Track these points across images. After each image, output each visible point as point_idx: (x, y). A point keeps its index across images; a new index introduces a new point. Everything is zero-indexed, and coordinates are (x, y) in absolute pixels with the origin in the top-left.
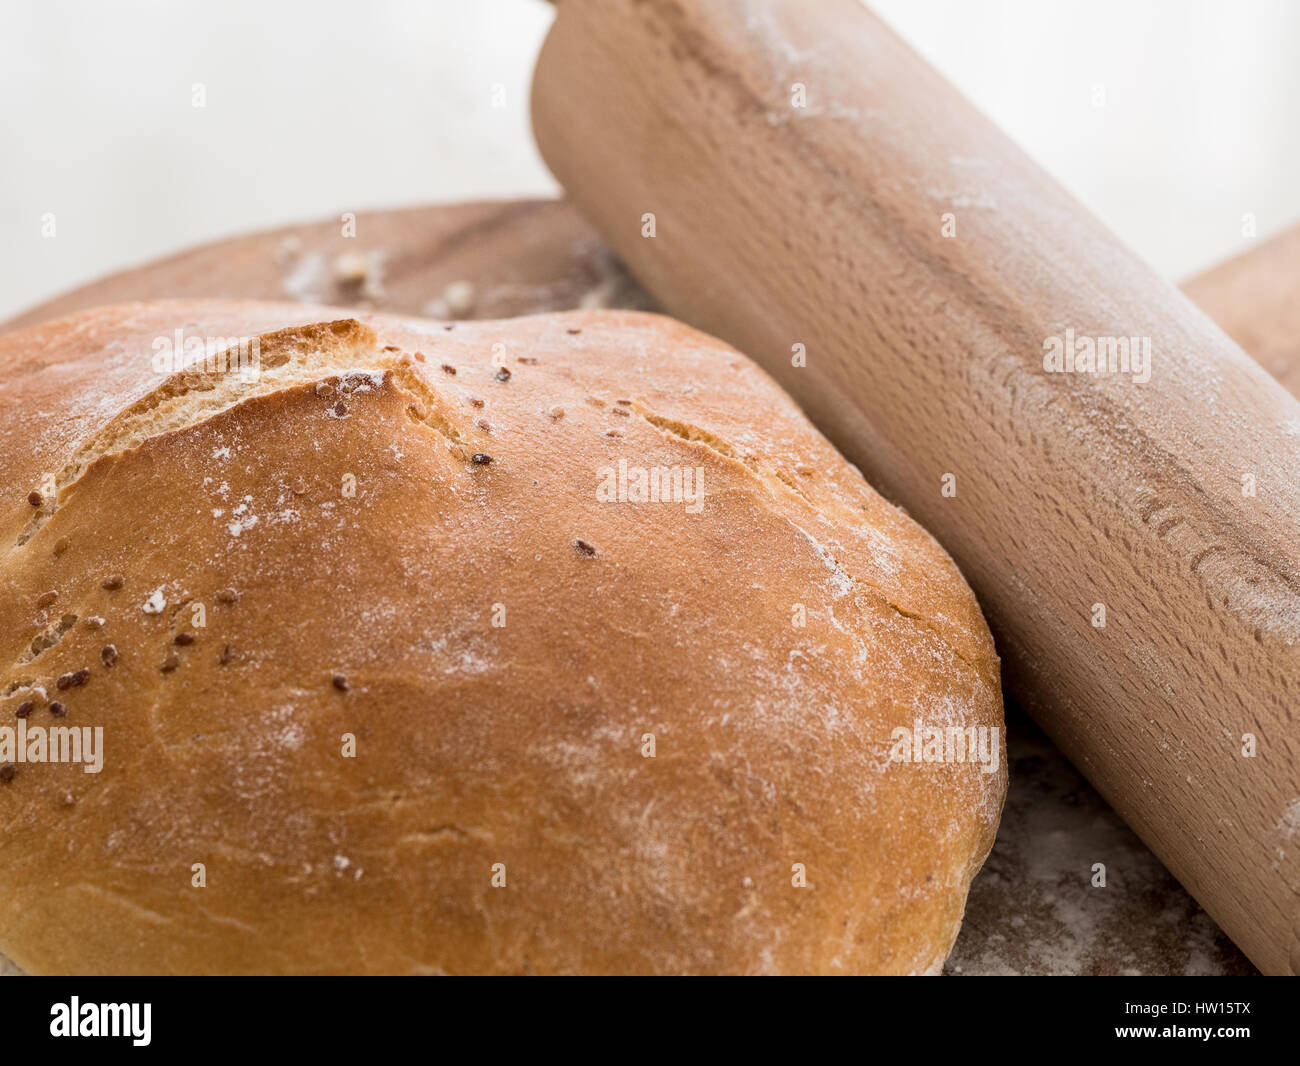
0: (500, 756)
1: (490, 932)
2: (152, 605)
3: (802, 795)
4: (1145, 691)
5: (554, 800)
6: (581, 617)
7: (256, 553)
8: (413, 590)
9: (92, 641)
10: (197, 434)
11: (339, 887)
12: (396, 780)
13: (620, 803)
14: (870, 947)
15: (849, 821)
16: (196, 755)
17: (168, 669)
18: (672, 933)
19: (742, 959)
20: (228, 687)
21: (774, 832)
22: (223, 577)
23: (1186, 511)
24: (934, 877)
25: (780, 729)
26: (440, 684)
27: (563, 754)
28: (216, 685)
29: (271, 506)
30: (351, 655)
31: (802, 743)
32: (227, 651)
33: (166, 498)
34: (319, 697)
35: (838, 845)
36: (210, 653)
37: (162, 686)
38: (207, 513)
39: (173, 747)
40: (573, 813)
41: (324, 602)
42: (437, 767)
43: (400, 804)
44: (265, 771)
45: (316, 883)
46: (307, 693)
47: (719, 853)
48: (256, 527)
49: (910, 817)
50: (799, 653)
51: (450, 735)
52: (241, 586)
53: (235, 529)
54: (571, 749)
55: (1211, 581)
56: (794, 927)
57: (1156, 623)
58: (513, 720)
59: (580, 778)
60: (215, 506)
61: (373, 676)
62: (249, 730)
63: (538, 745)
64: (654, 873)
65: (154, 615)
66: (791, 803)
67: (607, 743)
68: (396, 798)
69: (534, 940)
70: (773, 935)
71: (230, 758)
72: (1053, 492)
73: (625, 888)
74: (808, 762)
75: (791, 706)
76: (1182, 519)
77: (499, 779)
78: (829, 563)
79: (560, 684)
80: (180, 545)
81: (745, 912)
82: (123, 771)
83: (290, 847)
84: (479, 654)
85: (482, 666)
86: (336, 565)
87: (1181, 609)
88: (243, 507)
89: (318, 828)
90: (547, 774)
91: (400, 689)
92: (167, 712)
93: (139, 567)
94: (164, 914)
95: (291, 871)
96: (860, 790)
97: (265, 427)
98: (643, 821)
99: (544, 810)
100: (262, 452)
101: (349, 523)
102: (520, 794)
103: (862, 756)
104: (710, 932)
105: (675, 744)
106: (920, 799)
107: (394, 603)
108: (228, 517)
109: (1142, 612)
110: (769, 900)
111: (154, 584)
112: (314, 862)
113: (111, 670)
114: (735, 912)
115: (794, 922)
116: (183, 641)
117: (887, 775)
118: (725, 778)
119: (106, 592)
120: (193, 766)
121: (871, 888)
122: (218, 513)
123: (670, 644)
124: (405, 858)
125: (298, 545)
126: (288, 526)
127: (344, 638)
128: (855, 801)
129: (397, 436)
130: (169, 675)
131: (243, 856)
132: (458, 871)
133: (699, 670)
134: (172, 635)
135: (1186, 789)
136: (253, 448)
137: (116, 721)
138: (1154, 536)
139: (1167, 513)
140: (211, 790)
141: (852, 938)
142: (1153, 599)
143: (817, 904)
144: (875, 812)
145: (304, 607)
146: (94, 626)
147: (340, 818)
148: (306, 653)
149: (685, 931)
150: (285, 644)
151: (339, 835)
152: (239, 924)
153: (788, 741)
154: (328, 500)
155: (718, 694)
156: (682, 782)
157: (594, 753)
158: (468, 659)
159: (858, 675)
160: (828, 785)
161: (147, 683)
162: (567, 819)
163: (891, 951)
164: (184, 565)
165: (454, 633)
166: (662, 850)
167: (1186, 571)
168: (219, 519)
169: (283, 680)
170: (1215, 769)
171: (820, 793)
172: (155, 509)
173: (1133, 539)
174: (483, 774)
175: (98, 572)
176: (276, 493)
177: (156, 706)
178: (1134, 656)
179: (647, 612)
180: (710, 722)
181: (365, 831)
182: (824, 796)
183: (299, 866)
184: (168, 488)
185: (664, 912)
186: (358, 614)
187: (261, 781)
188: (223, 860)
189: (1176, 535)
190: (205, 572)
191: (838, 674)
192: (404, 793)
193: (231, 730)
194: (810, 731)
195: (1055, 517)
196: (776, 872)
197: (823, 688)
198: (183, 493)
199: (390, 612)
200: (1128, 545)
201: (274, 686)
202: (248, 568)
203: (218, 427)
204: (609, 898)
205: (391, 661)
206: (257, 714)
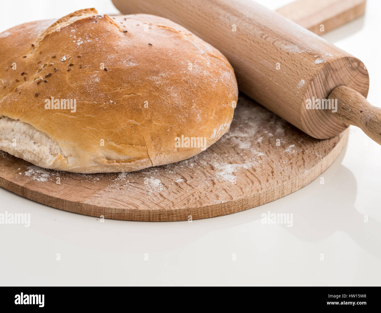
0: (141, 80)
1: (143, 112)
2: (63, 59)
3: (201, 86)
4: (265, 69)
5: (153, 87)
6: (152, 56)
7: (84, 48)
8: (117, 52)
9: (51, 67)
10: (67, 27)
11: (111, 106)
12: (120, 85)
13: (166, 87)
14: (218, 115)
15: (211, 91)
16: (78, 85)
17: (69, 71)
18: (179, 111)
19: (194, 116)
20: (82, 72)
21: (197, 92)
22: (77, 53)
23: (270, 34)
24: (228, 103)
25: (195, 74)
26: (126, 68)
27: (153, 79)
28: (79, 72)
29: (85, 39)
30: (107, 64)
31: (200, 76)
32: (81, 66)
33: (63, 40)
34: (102, 72)
35: (210, 95)
36: (77, 67)
37: (68, 74)
38: (72, 41)
39: (72, 85)
40: (157, 89)
41: (99, 55)
42: (128, 82)
43: (122, 90)
44: (93, 86)
45: (106, 106)
46: (99, 72)
47: (187, 96)
48: (83, 43)
49: (223, 91)
50: (197, 62)
51: (130, 77)
52: (82, 54)
53: (79, 44)
54: (155, 78)
55: (277, 46)
56: (203, 110)
57: (266, 56)
58: (142, 73)
59: (158, 83)
60: (73, 40)
61: (112, 68)
62: (88, 79)
63: (148, 77)
64: (175, 99)
65: (64, 61)
66: (200, 87)
67: (162, 77)
68: (121, 89)
69: (152, 113)
70: (199, 112)
71: (85, 85)
72: (241, 36)
73: (169, 102)
74: (202, 80)
75: (197, 70)
76: (269, 36)
77: (141, 84)
78: (199, 48)
79: (151, 67)
80: (67, 48)
81: (193, 107)
82: (62, 90)
83: (100, 100)
84: (133, 62)
85: (134, 65)
86: (101, 49)
87: (271, 52)
88: (79, 40)
89: (105, 96)
90: (151, 83)
91: (118, 69)
92: (70, 79)
93: (59, 53)
94: (75, 116)
95: (101, 104)
96: (212, 85)
97: (81, 26)
98: (171, 90)
99: (151, 89)
100: (81, 30)
101: (102, 41)
102: (146, 86)
103: (212, 79)
104: (187, 111)
105: (175, 76)
106: (224, 88)
107: (114, 55)
108: (77, 42)
109: (263, 54)
110: (198, 105)
111: (63, 56)
112: (105, 102)
113: (57, 72)
114: (191, 107)
115: (203, 109)
116: (71, 65)
117: (217, 83)
118: (187, 82)
119: (53, 58)
120: (77, 87)
121: (217, 103)
122: (74, 41)
123: (171, 60)
124: (124, 100)
125: (93, 46)
126: (89, 43)
127: (105, 61)
128: (212, 87)
129: (108, 26)
130: (69, 72)
131: (91, 103)
132: (135, 101)
133: (178, 64)
134: (69, 64)
135: (276, 86)
136: (80, 29)
137: (59, 81)
138: (264, 40)
139: (266, 35)
140: (82, 91)
141: (214, 113)
142: (265, 51)
143: (207, 106)
144: (216, 89)
145: (96, 56)
146: (51, 65)
147: (110, 93)
148: (97, 65)
149: (182, 110)
150: (93, 63)
151: (110, 97)
152: (91, 116)
153: (197, 76)
154: (97, 38)
155: (182, 68)
156: (178, 83)
157: (160, 78)
158: (131, 63)
159: (208, 66)
160: (206, 84)
161: (65, 73)
162: (156, 90)
163: (222, 117)
164: (69, 52)
165: (128, 59)
166: (176, 95)
167: (271, 45)
168: (75, 42)
169: (93, 70)
170: (282, 80)
171: (205, 85)
172: (61, 42)
173: (259, 42)
174: (138, 83)
175: (50, 55)
176: (86, 37)
177: (67, 78)
178: (263, 63)
179: (165, 55)
180: (182, 72)
181: (115, 95)
182: (206, 86)
183: (103, 103)
184: (63, 38)
185: (177, 107)
186: (107, 57)
187: (92, 88)
188: (87, 104)
189: (268, 39)
190: (74, 52)
191: (205, 65)
192: (122, 88)
193: (84, 80)
194: (201, 74)
195: (242, 41)
196: (198, 99)
197: (202, 67)
198: (66, 39)
199: (113, 56)
200: (258, 43)
201: (92, 71)
202: (83, 51)
203: (71, 26)
204: (166, 104)
205: (115, 65)
206: (89, 76)
